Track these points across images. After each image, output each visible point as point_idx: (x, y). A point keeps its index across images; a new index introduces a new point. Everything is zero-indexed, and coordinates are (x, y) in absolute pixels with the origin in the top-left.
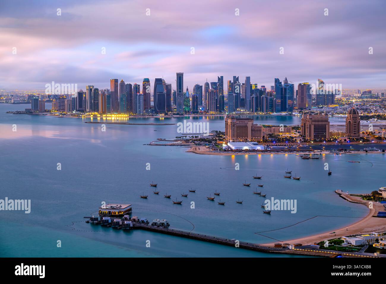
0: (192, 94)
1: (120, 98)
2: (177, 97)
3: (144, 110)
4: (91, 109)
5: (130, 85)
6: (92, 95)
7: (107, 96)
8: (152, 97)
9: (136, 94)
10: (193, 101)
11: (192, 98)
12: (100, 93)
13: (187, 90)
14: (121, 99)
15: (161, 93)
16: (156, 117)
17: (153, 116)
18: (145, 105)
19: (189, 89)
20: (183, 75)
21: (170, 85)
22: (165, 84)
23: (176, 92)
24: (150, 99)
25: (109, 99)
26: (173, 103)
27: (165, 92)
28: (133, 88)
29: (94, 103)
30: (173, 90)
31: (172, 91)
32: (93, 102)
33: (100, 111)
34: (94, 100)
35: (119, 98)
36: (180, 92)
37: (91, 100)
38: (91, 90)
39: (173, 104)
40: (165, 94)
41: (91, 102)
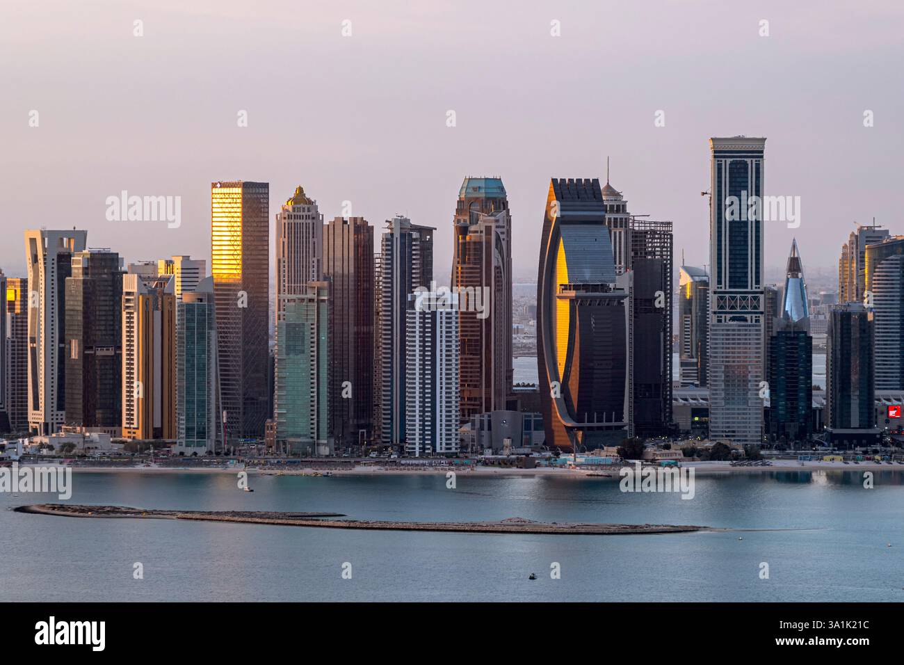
0: (828, 297)
1: (279, 327)
2: (712, 320)
3: (463, 422)
4: (60, 407)
5: (362, 230)
6: (69, 305)
7: (189, 309)
8: (524, 319)
9: (403, 297)
10: (834, 352)
11: (831, 333)
12: (130, 284)
13: (794, 266)
14: (293, 333)
15: (595, 288)
16: (556, 471)
17: (527, 462)
18: (469, 378)
19: (804, 263)
20: (759, 154)
21: (664, 234)
22: (624, 222)
23: (706, 284)
24: (509, 339)
25: (202, 337)
26: (683, 364)
27: (624, 281)
28: (378, 248)
29: (87, 359)
30: (687, 270)
31: (683, 280)
32: (74, 354)
33: (130, 420)
34: (87, 345)
35: (272, 329)
36: (738, 279)
37: (62, 340)
38: (64, 261)
39: (684, 375)
40: (626, 302)
41: (63, 354)
